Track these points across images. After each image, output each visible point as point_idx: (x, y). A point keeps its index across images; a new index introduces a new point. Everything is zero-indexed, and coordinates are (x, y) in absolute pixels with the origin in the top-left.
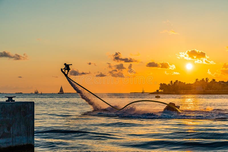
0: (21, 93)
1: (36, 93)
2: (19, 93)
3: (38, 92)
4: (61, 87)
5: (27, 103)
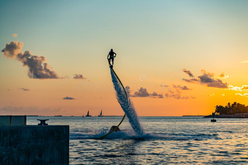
0: (60, 116)
2: (58, 116)
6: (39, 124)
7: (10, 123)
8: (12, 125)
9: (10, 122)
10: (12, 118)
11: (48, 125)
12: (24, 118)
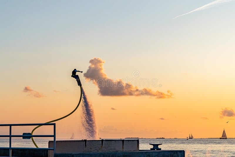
0: (163, 138)
1: (191, 138)
3: (193, 137)
4: (224, 131)
5: (177, 152)
6: (151, 149)
7: (123, 149)
8: (124, 150)
9: (123, 147)
10: (124, 142)
11: (162, 150)
12: (137, 142)
